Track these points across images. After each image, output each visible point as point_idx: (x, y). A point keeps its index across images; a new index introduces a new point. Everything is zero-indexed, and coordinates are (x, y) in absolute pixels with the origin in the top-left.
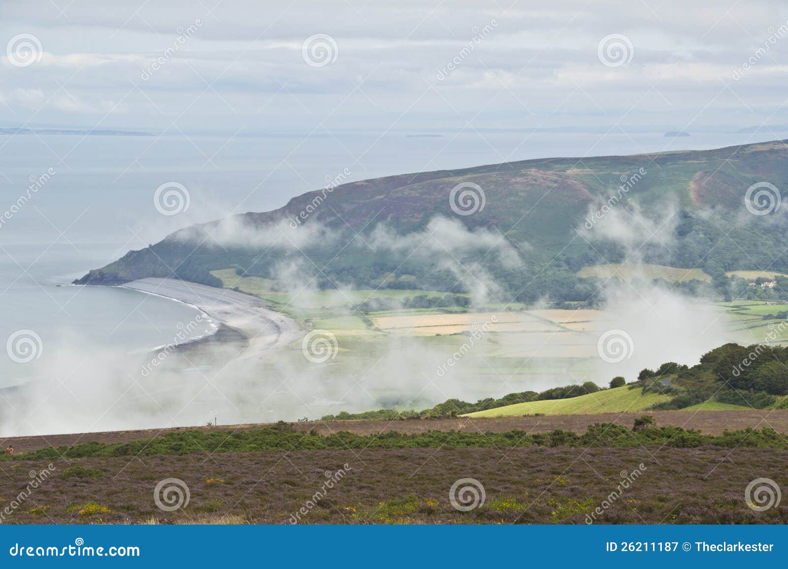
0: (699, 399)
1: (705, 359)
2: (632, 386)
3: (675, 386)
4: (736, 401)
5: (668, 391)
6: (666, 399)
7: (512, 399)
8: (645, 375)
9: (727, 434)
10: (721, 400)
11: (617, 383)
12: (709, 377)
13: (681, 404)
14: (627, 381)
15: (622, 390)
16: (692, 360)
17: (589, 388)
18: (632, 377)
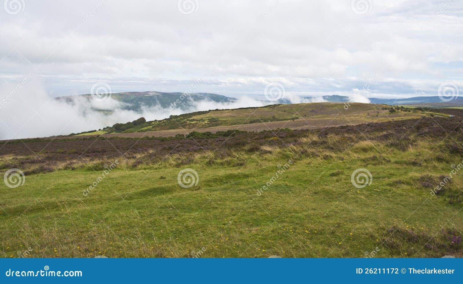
0: (112, 132)
1: (113, 126)
2: (102, 130)
3: (109, 130)
4: (118, 132)
5: (108, 131)
6: (107, 132)
7: (82, 133)
8: (104, 128)
9: (111, 138)
10: (116, 132)
11: (100, 130)
12: (114, 129)
13: (109, 133)
14: (101, 129)
15: (100, 131)
16: (111, 126)
17: (95, 131)
18: (102, 129)
